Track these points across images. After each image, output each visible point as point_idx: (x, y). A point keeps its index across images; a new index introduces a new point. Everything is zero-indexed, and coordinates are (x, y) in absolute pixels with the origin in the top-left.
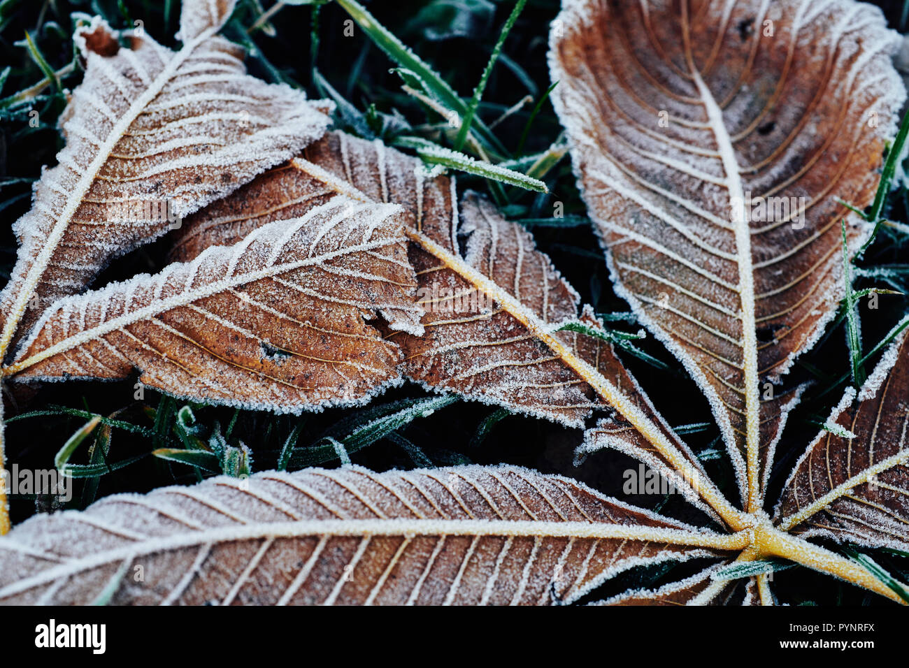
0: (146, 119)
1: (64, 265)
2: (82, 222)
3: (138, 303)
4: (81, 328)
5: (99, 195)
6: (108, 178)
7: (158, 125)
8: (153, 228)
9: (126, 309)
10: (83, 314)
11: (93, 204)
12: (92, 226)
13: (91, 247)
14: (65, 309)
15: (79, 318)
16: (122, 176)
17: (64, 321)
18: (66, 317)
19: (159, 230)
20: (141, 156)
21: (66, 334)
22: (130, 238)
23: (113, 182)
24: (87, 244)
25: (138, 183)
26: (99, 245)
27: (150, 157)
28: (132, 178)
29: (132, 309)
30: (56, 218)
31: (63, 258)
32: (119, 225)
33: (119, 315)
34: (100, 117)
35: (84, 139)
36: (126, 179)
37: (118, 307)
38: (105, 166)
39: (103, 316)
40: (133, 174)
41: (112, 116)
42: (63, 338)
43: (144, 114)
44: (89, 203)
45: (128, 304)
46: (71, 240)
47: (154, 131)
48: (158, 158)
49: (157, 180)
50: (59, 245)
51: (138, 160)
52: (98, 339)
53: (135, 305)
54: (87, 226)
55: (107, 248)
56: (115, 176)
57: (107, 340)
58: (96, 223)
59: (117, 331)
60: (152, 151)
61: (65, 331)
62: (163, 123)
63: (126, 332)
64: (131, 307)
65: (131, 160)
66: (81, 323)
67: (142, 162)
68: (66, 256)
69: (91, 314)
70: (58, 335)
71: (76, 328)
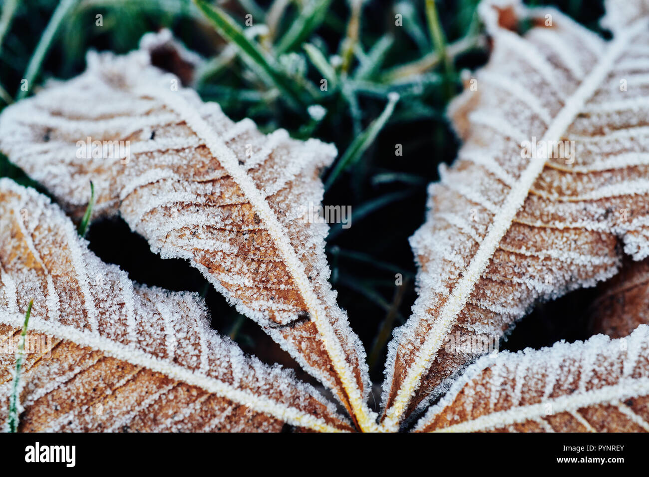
0: (585, 122)
1: (484, 304)
2: (510, 249)
3: (602, 379)
4: (515, 401)
5: (532, 215)
6: (544, 194)
7: (600, 132)
8: (596, 268)
9: (582, 384)
10: (520, 383)
11: (524, 225)
12: (523, 256)
13: (520, 285)
14: (495, 371)
15: (513, 387)
16: (561, 193)
17: (493, 389)
18: (496, 383)
19: (602, 271)
20: (584, 170)
21: (492, 406)
22: (567, 278)
23: (548, 199)
24: (516, 280)
25: (582, 205)
26: (530, 283)
27: (596, 173)
28: (574, 198)
29: (590, 386)
30: (479, 240)
31: (484, 295)
32: (558, 260)
33: (571, 391)
34: (527, 113)
35: (508, 139)
36: (565, 199)
37: (571, 379)
38: (541, 178)
39: (549, 390)
40: (575, 193)
41: (545, 114)
42: (487, 411)
43: (581, 116)
44: (519, 224)
45: (584, 378)
46: (495, 271)
47: (597, 139)
48: (608, 175)
49: (608, 205)
50: (481, 277)
51: (580, 175)
52: (539, 420)
53: (596, 381)
54: (516, 254)
55: (540, 288)
56: (550, 192)
57: (550, 423)
58: (528, 254)
59: (566, 413)
60: (599, 165)
61: (493, 400)
62: (606, 130)
63: (579, 418)
64: (590, 382)
65: (571, 173)
66: (516, 396)
67: (585, 179)
68: (488, 293)
69: (532, 383)
70: (481, 406)
71: (507, 398)
